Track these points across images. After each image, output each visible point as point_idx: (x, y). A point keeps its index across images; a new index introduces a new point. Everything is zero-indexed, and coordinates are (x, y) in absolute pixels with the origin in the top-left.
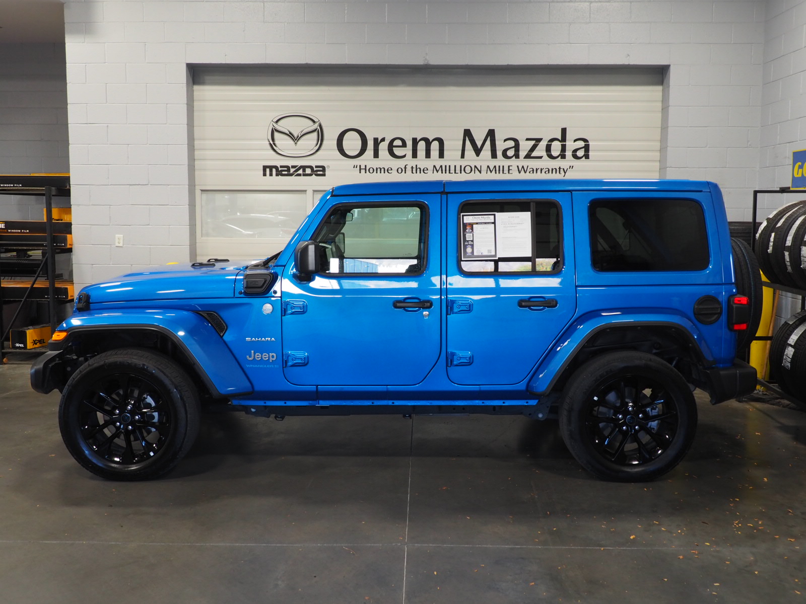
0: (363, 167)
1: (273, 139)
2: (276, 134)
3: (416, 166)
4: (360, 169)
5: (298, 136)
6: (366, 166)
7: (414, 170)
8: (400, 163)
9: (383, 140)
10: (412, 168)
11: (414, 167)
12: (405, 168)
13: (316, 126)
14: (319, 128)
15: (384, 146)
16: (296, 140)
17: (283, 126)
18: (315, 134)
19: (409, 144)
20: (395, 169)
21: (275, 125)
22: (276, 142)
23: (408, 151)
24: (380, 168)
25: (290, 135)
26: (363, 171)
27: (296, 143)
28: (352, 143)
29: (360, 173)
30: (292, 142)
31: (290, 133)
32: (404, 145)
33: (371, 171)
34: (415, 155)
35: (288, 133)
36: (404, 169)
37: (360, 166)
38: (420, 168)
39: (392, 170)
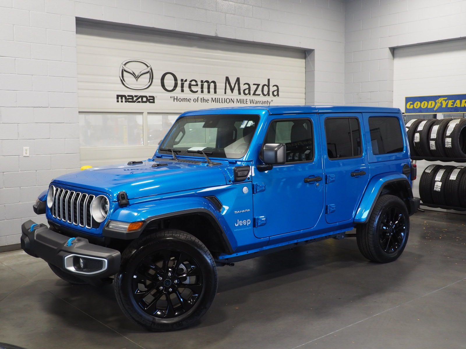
0: (176, 98)
1: (123, 77)
2: (125, 73)
3: (203, 98)
4: (174, 99)
5: (138, 76)
6: (177, 97)
7: (202, 100)
8: (195, 96)
9: (186, 81)
10: (201, 99)
11: (202, 98)
12: (198, 99)
13: (149, 69)
14: (150, 70)
15: (186, 84)
16: (137, 78)
17: (128, 67)
18: (148, 74)
19: (199, 84)
20: (192, 99)
21: (124, 66)
22: (125, 78)
23: (198, 89)
24: (185, 99)
25: (133, 74)
26: (175, 100)
27: (137, 80)
28: (169, 82)
29: (174, 101)
30: (134, 79)
31: (133, 73)
32: (197, 85)
33: (180, 100)
34: (202, 92)
35: (132, 73)
36: (197, 100)
37: (174, 97)
38: (205, 99)
39: (191, 100)
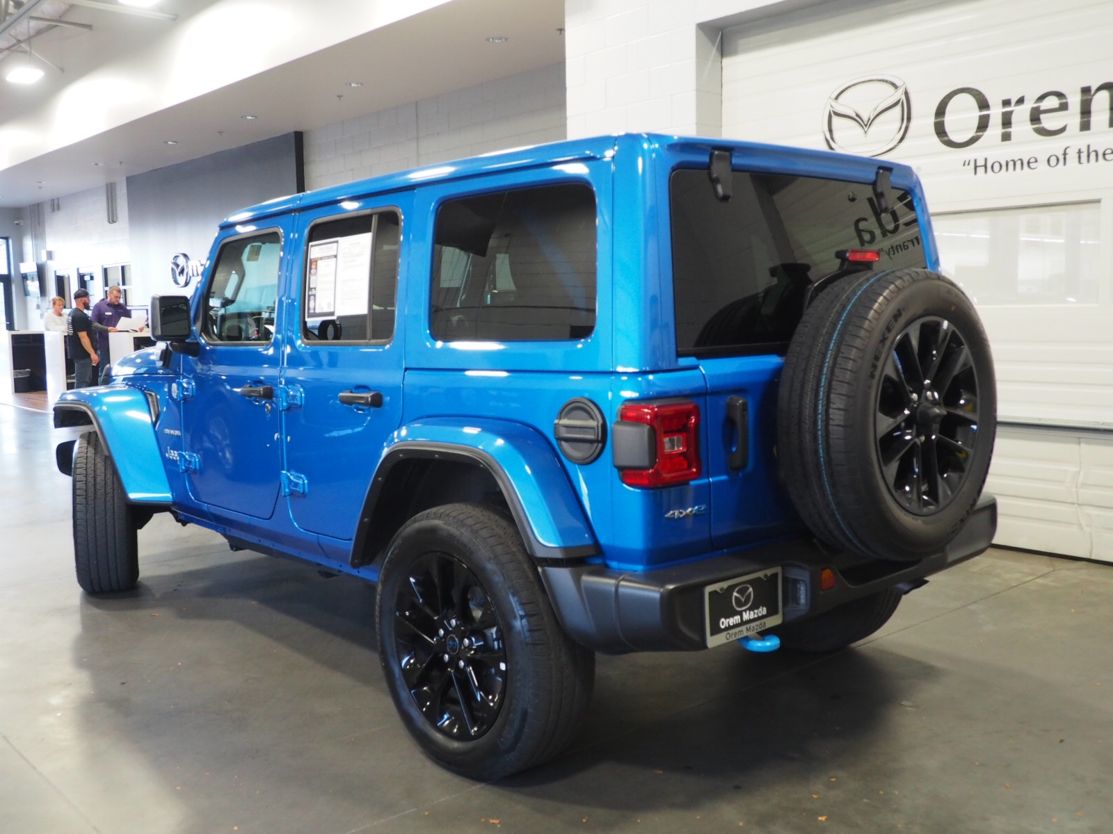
0: (981, 162)
1: (831, 131)
2: (835, 119)
3: (1089, 146)
4: (976, 167)
5: (869, 119)
6: (986, 160)
7: (1084, 156)
8: (1054, 145)
9: (1021, 101)
10: (1080, 152)
11: (1084, 150)
12: (1065, 154)
13: (899, 95)
14: (903, 98)
15: (1021, 114)
16: (866, 125)
17: (846, 105)
18: (898, 109)
19: (1075, 101)
20: (1043, 159)
21: (834, 104)
22: (835, 135)
23: (1072, 118)
24: (1013, 160)
25: (857, 119)
26: (981, 170)
27: (866, 132)
28: (961, 119)
29: (976, 173)
30: (859, 130)
31: (857, 115)
32: (1064, 107)
33: (997, 167)
34: (1085, 126)
35: (854, 115)
36: (1061, 158)
37: (976, 161)
38: (1096, 152)
39: (1036, 161)
